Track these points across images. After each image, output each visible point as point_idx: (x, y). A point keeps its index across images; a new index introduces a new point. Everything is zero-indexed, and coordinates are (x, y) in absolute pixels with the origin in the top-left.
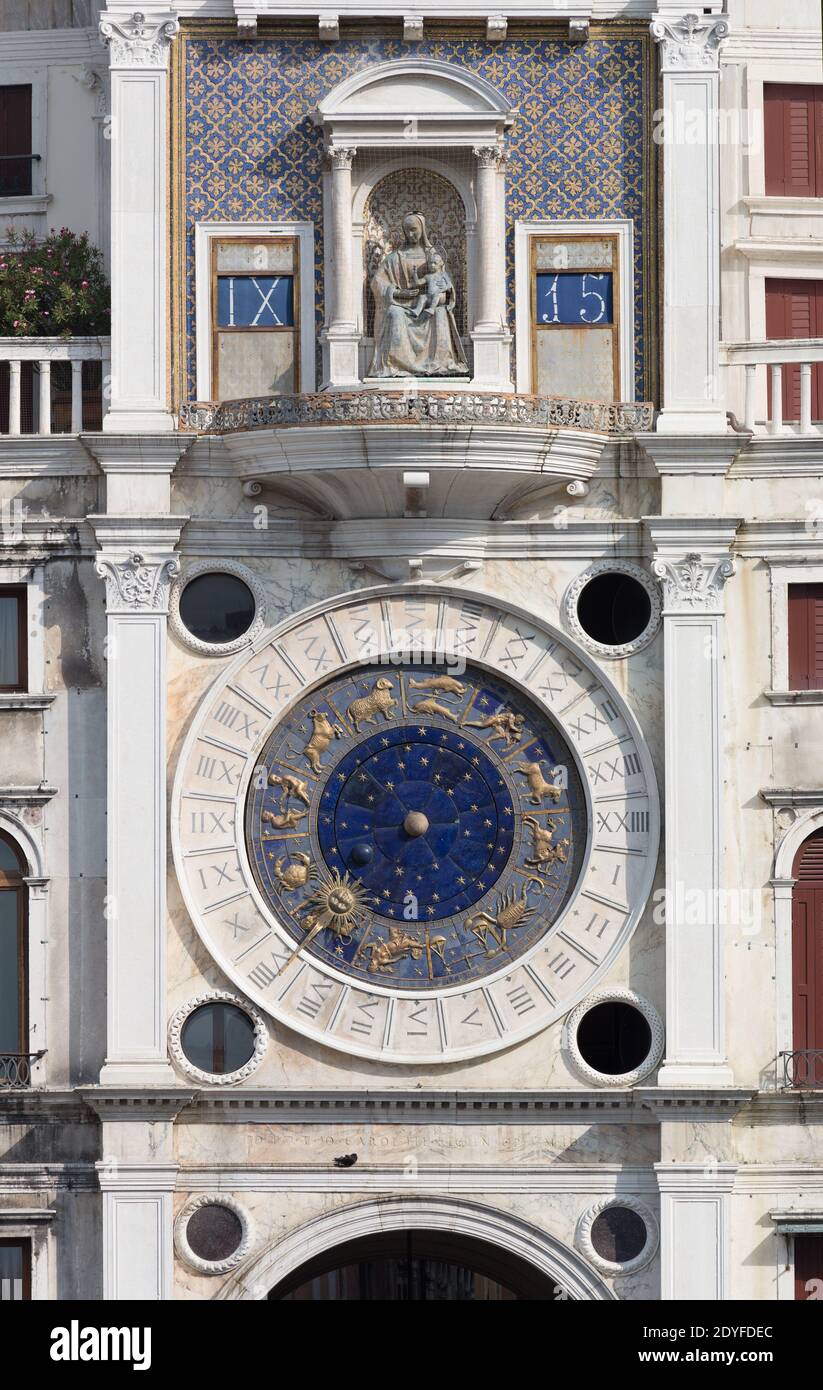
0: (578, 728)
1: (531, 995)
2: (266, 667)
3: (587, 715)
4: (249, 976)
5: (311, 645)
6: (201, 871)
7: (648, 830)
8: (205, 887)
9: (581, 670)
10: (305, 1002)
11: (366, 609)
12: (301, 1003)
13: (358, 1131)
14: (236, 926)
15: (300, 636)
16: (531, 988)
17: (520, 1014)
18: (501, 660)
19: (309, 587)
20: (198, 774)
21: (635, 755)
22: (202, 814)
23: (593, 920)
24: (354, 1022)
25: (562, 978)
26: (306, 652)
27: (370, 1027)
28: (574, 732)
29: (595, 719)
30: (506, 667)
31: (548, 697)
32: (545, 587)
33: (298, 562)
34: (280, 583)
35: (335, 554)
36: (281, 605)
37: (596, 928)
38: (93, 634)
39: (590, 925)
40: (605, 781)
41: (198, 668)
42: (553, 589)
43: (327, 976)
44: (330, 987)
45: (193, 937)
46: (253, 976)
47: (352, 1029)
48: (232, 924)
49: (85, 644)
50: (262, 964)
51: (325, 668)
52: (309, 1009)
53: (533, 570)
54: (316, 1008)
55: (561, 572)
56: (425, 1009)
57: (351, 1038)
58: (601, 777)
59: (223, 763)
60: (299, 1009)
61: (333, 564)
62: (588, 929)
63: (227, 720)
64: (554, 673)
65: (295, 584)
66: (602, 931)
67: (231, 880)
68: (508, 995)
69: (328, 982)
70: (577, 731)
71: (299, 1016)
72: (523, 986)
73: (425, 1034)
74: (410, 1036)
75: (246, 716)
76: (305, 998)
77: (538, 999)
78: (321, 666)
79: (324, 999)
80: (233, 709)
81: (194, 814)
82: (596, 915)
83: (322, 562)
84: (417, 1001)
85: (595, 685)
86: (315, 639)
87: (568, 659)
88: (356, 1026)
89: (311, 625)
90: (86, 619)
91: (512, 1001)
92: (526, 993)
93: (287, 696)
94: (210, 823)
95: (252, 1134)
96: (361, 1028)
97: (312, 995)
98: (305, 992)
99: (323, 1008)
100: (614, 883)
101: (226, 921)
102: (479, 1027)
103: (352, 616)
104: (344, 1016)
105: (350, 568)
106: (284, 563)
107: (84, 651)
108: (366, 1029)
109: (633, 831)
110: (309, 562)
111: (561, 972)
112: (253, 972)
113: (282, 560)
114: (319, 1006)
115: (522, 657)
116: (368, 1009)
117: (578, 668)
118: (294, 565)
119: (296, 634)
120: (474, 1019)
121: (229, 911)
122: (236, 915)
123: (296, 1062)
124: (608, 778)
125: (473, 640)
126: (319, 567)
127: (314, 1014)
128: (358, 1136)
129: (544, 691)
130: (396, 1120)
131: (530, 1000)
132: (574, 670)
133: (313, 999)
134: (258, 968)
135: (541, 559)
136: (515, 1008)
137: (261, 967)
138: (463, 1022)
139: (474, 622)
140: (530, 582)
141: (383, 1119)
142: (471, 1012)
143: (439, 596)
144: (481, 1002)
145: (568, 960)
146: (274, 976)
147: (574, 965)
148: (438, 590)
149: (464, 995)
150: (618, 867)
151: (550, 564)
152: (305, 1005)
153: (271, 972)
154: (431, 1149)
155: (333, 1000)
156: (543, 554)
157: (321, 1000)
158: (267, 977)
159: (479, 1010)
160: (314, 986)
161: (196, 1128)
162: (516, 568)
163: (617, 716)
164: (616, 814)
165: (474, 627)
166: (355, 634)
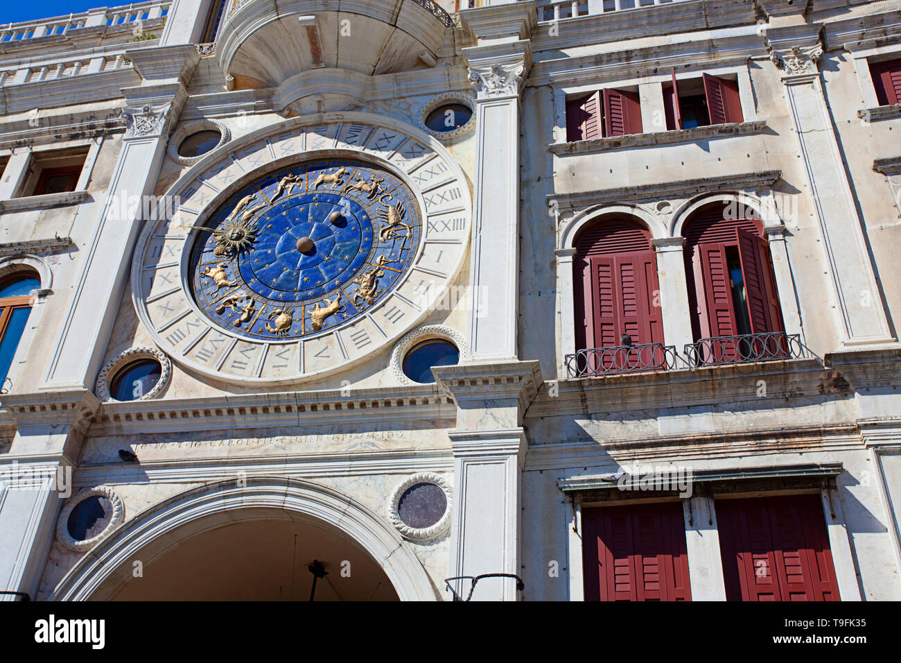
1: (368, 335)
2: (222, 168)
3: (426, 171)
4: (167, 338)
6: (152, 278)
7: (464, 228)
8: (152, 288)
9: (424, 149)
10: (203, 351)
11: (291, 134)
12: (200, 353)
14: (166, 308)
15: (247, 151)
17: (358, 348)
18: (372, 149)
20: (164, 225)
22: (162, 247)
24: (235, 362)
25: (394, 322)
27: (246, 364)
28: (416, 181)
29: (431, 172)
30: (375, 153)
31: (401, 165)
32: (404, 112)
35: (275, 109)
40: (436, 204)
42: (409, 111)
43: (222, 333)
46: (170, 338)
47: (232, 366)
48: (164, 307)
50: (178, 330)
52: (205, 355)
53: (397, 104)
54: (209, 354)
55: (416, 103)
56: (289, 350)
57: (231, 372)
58: (433, 202)
59: (182, 219)
60: (197, 356)
61: (272, 114)
63: (191, 196)
64: (406, 153)
67: (170, 282)
68: (352, 336)
69: (222, 338)
70: (420, 180)
71: (196, 361)
72: (363, 330)
73: (286, 366)
74: (275, 368)
75: (203, 194)
76: (203, 349)
78: (256, 164)
79: (216, 349)
81: (156, 247)
82: (424, 280)
84: (283, 345)
87: (416, 144)
88: (236, 364)
91: (354, 340)
92: (365, 334)
93: (231, 181)
94: (165, 251)
96: (238, 365)
97: (209, 346)
98: (204, 345)
99: (214, 356)
100: (438, 261)
101: (160, 306)
102: (327, 359)
105: (283, 115)
108: (243, 366)
109: (454, 229)
110: (259, 115)
111: (393, 319)
112: (171, 336)
114: (212, 353)
115: (386, 147)
116: (245, 353)
118: (250, 118)
119: (244, 150)
120: (324, 354)
122: (168, 302)
124: (438, 202)
125: (355, 142)
126: (264, 117)
127: (207, 359)
128: (221, 439)
129: (398, 162)
130: (252, 426)
131: (368, 338)
132: (420, 150)
133: (209, 349)
134: (175, 333)
135: (403, 98)
136: (356, 344)
137: (177, 332)
138: (316, 356)
139: (357, 134)
140: (395, 110)
141: (242, 426)
142: (323, 348)
143: (337, 122)
144: (331, 342)
145: (399, 311)
146: (185, 336)
147: (403, 314)
148: (334, 117)
149: (319, 338)
150: (442, 252)
151: (408, 100)
152: (203, 354)
153: (183, 335)
154: (276, 446)
155: (223, 350)
156: (404, 95)
157: (214, 349)
158: (180, 338)
159: (330, 347)
160: (211, 341)
161: (100, 441)
162: (387, 104)
163: (447, 170)
164: (442, 221)
165: (357, 136)
166: (281, 146)
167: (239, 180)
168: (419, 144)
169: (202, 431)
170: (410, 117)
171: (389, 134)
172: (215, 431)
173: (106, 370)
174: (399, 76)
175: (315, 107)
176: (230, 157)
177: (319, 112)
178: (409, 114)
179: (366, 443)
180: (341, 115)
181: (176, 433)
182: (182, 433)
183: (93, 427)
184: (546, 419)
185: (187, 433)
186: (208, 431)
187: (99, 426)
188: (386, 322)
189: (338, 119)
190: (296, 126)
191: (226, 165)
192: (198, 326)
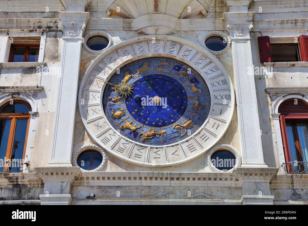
0: (207, 73)
1: (195, 146)
2: (112, 57)
3: (209, 69)
5: (125, 52)
6: (88, 111)
7: (230, 99)
8: (89, 115)
10: (119, 148)
11: (142, 43)
12: (118, 149)
13: (136, 189)
14: (98, 126)
15: (122, 50)
16: (195, 144)
17: (191, 152)
18: (182, 56)
19: (125, 37)
20: (89, 84)
21: (225, 80)
22: (89, 95)
23: (214, 125)
24: (136, 154)
25: (205, 141)
26: (124, 54)
27: (141, 156)
28: (205, 74)
29: (212, 70)
30: (184, 58)
32: (195, 38)
33: (122, 31)
34: (117, 36)
35: (133, 29)
36: (117, 42)
37: (215, 127)
38: (60, 49)
39: (213, 126)
40: (216, 86)
41: (90, 57)
42: (198, 38)
43: (127, 141)
44: (128, 144)
45: (84, 129)
46: (102, 140)
47: (135, 156)
48: (97, 126)
49: (57, 52)
50: (106, 137)
51: (129, 58)
52: (121, 150)
53: (191, 34)
55: (200, 34)
56: (160, 151)
57: (135, 159)
58: (214, 85)
59: (97, 82)
60: (117, 150)
61: (132, 32)
62: (213, 127)
63: (99, 71)
64: (199, 59)
65: (121, 37)
66: (217, 127)
67: (97, 113)
68: (187, 146)
69: (127, 142)
70: (206, 74)
71: (117, 152)
72: (192, 144)
73: (160, 158)
74: (155, 159)
75: (105, 70)
76: (119, 147)
77: (198, 147)
79: (126, 148)
80: (101, 68)
81: (87, 95)
82: (215, 123)
83: (129, 32)
84: (157, 148)
85: (211, 62)
86: (127, 51)
87: (203, 55)
88: (136, 156)
89: (125, 47)
90: (58, 46)
91: (188, 148)
92: (193, 146)
93: (117, 64)
94: (92, 97)
95: (99, 190)
96: (138, 156)
97: (122, 146)
98: (120, 145)
99: (126, 150)
100: (221, 114)
101: (95, 125)
102: (178, 156)
103: (138, 45)
105: (137, 33)
106: (118, 32)
108: (140, 157)
110: (125, 32)
111: (205, 140)
112: (103, 139)
113: (117, 31)
114: (124, 150)
115: (189, 55)
116: (140, 150)
117: (206, 58)
118: (121, 32)
119: (121, 49)
120: (176, 153)
121: (96, 122)
122: (98, 123)
123: (116, 167)
124: (217, 86)
125: (174, 51)
126: (128, 33)
127: (122, 152)
128: (136, 190)
129: (196, 64)
130: (149, 185)
131: (195, 148)
132: (204, 58)
133: (123, 148)
134: (104, 138)
135: (194, 31)
136: (190, 150)
137: (105, 138)
138: (172, 154)
139: (174, 47)
140: (190, 37)
141: (145, 185)
142: (175, 151)
143: (164, 40)
144: (179, 148)
145: (207, 136)
146: (110, 140)
147: (209, 138)
148: (163, 37)
149: (173, 146)
150: (221, 110)
151: (196, 32)
152: (120, 149)
153: (109, 140)
154: (162, 195)
155: (129, 148)
156: (194, 30)
157: (125, 148)
158: (107, 141)
159: (178, 150)
160: (123, 144)
161: (80, 188)
162: (186, 33)
163: (218, 70)
164: (220, 95)
165: (174, 48)
166: (139, 49)
167: (121, 65)
168: (204, 55)
169: (127, 186)
170: (198, 41)
171: (190, 49)
172: (133, 186)
173: (76, 154)
174: (192, 20)
175: (154, 32)
176: (115, 52)
177: (156, 34)
178: (197, 39)
179: (201, 196)
180: (166, 37)
181: (115, 186)
182: (118, 187)
183: (76, 182)
184: (276, 190)
185: (120, 186)
186: (130, 186)
187: (79, 182)
188: (201, 141)
189: (165, 38)
190: (145, 40)
191: (113, 56)
192: (115, 136)
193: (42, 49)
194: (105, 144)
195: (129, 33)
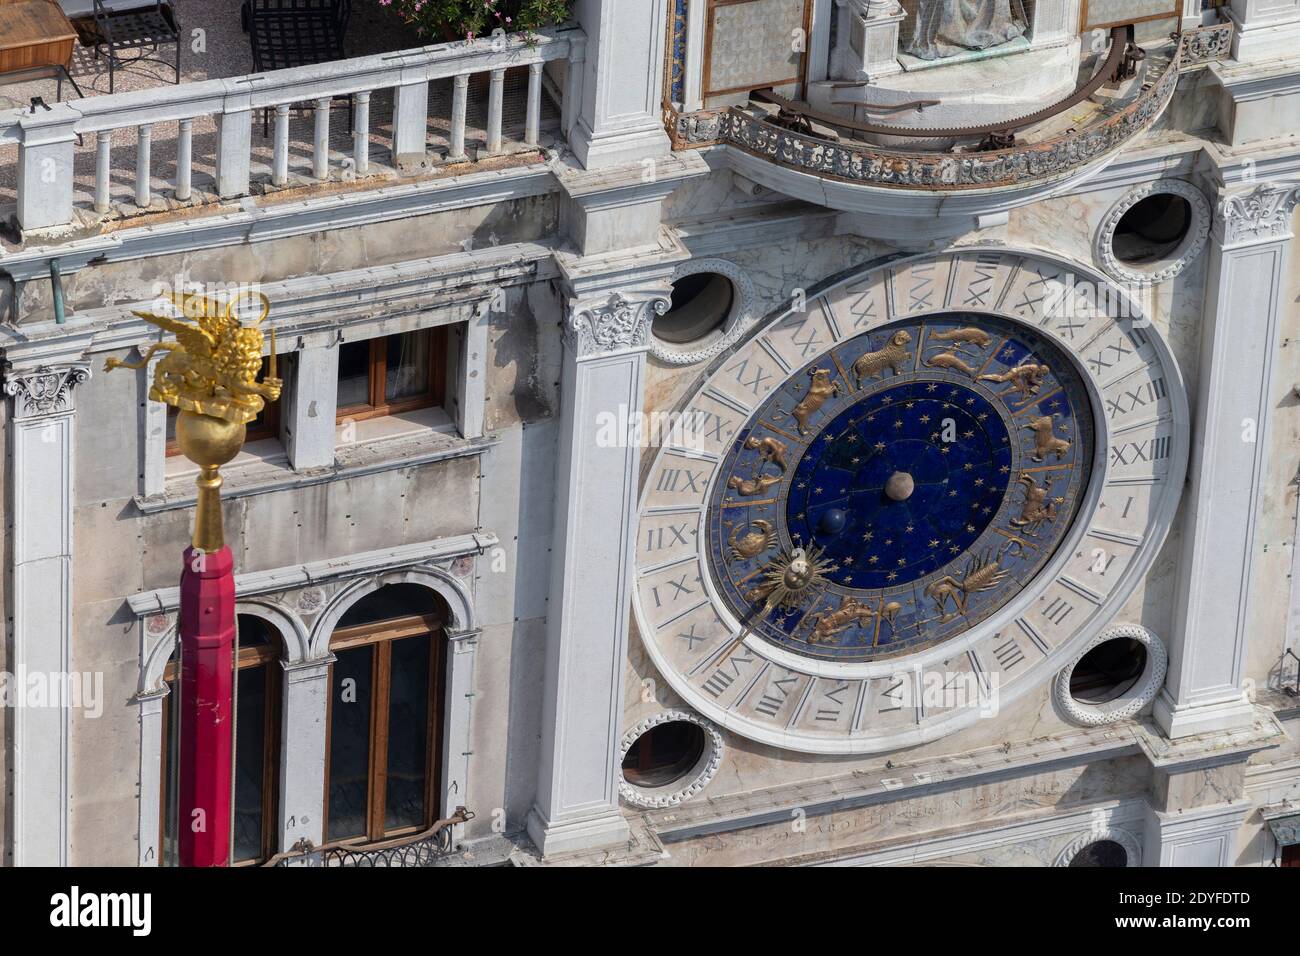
0: (1099, 363)
1: (1021, 647)
2: (746, 362)
3: (1110, 347)
4: (704, 686)
5: (798, 329)
6: (655, 589)
7: (1168, 455)
8: (659, 605)
10: (765, 701)
12: (761, 703)
13: (816, 821)
14: (691, 637)
16: (1022, 640)
17: (1006, 669)
18: (1017, 307)
20: (658, 489)
22: (661, 530)
24: (820, 712)
25: (1056, 623)
26: (793, 338)
27: (837, 712)
28: (1093, 368)
29: (1120, 349)
30: (1022, 313)
31: (1069, 336)
32: (1077, 222)
33: (793, 247)
34: (770, 272)
36: (769, 295)
37: (1100, 567)
38: (543, 360)
39: (1093, 565)
40: (1125, 412)
41: (666, 380)
42: (1086, 223)
43: (792, 672)
44: (795, 680)
45: (643, 659)
46: (708, 685)
47: (817, 718)
48: (687, 637)
49: (534, 373)
50: (718, 671)
51: (813, 350)
52: (770, 707)
53: (1064, 206)
54: (777, 704)
55: (1096, 202)
57: (815, 727)
58: (1120, 409)
59: (688, 472)
60: (758, 709)
61: (833, 241)
62: (1090, 569)
65: (787, 270)
66: (1106, 568)
67: (688, 592)
68: (995, 652)
69: (792, 676)
70: (1096, 365)
71: (758, 717)
72: (1012, 640)
74: (882, 713)
75: (718, 418)
76: (765, 697)
77: (1029, 650)
78: (809, 349)
79: (786, 694)
81: (651, 532)
82: (1100, 554)
84: (892, 676)
86: (804, 321)
88: (821, 715)
90: (536, 345)
91: (999, 658)
92: (1016, 646)
93: (767, 388)
94: (668, 535)
95: (698, 846)
96: (827, 716)
97: (774, 692)
98: (765, 690)
99: (785, 702)
100: (1124, 516)
101: (681, 635)
103: (850, 290)
104: (809, 707)
106: (776, 251)
107: (530, 378)
108: (833, 716)
110: (806, 244)
111: (1056, 618)
112: (709, 682)
113: (775, 249)
114: (781, 702)
115: (1042, 299)
116: (835, 696)
118: (788, 250)
121: (684, 625)
122: (693, 627)
123: (753, 766)
124: (1127, 408)
125: (988, 291)
126: (816, 247)
127: (774, 711)
128: (816, 824)
129: (1063, 330)
131: (1019, 652)
133: (774, 696)
134: (713, 676)
136: (1002, 664)
137: (717, 675)
139: (990, 272)
140: (1059, 220)
143: (954, 253)
144: (964, 665)
145: (1065, 603)
146: (731, 680)
147: (1071, 608)
149: (946, 662)
150: (1131, 499)
151: (1084, 197)
152: (765, 704)
153: (729, 678)
155: (798, 693)
156: (1079, 191)
157: (783, 695)
158: (724, 684)
160: (776, 683)
162: (1046, 207)
163: (1144, 342)
164: (1134, 444)
165: (990, 277)
166: (852, 308)
171: (1049, 271)
176: (759, 340)
178: (1084, 228)
179: (1022, 801)
188: (1045, 623)
191: (753, 354)
192: (750, 661)
193: (474, 374)
194: (716, 696)
195: (820, 248)
